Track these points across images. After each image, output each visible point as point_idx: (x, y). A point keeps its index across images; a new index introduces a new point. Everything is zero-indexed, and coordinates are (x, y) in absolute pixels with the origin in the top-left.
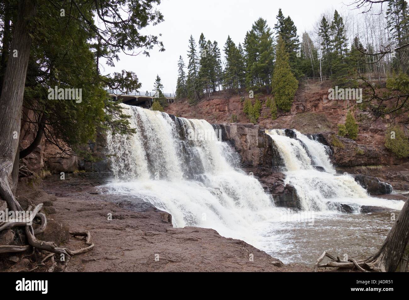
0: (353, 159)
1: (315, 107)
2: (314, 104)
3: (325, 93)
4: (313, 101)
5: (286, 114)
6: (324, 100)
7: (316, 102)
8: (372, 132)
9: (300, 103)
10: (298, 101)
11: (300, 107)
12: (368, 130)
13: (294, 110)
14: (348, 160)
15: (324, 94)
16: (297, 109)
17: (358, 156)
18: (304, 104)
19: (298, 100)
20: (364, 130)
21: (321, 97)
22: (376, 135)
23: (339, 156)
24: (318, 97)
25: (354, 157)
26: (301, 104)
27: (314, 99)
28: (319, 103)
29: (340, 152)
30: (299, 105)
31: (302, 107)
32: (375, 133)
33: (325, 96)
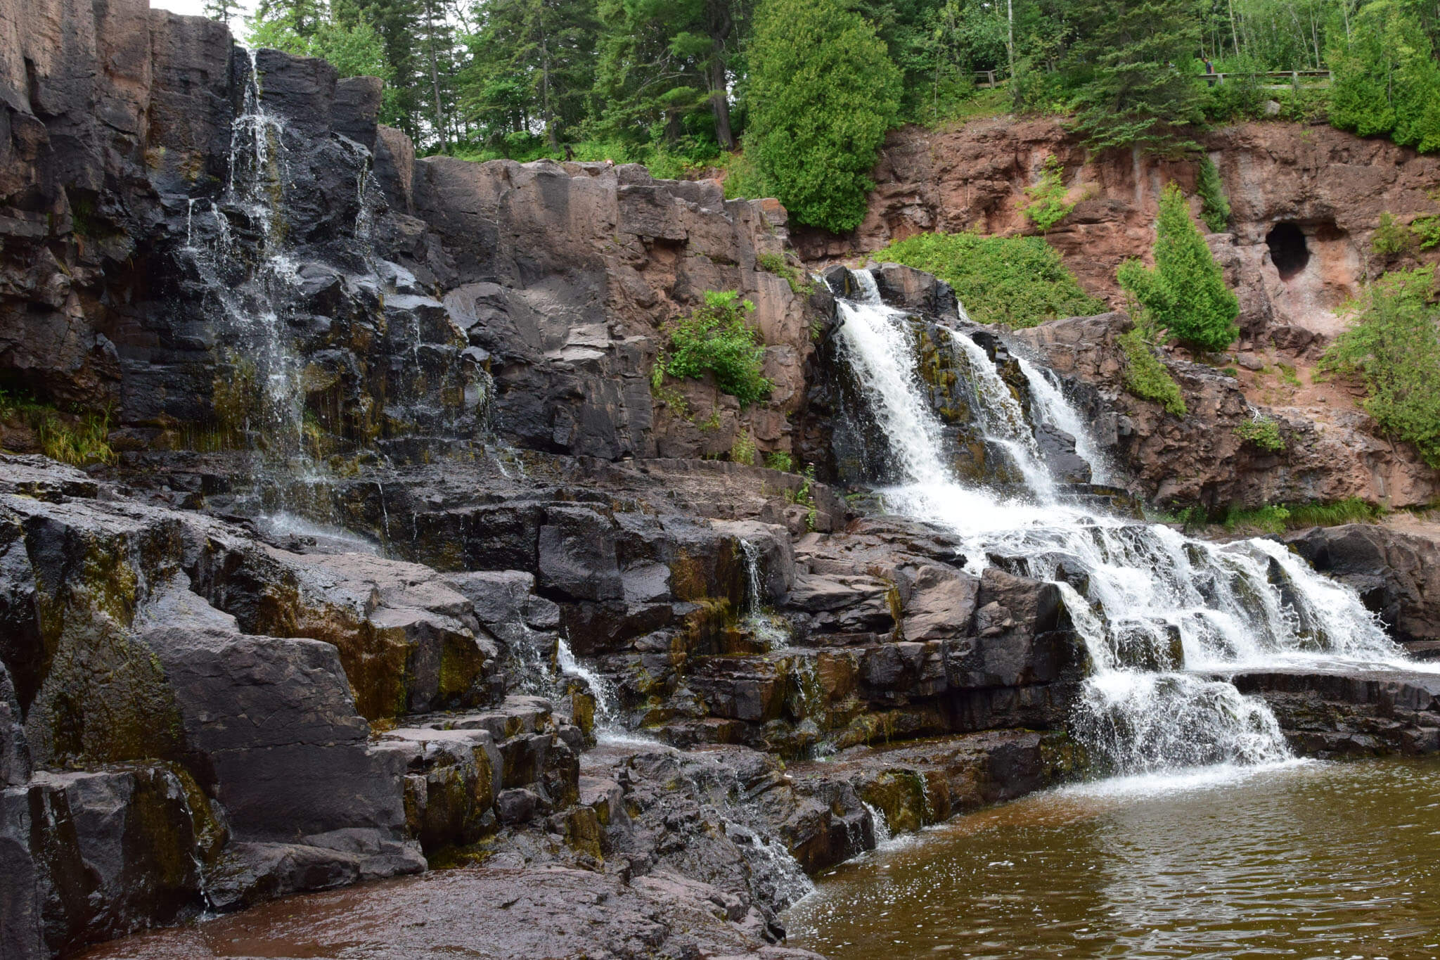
0: (1226, 475)
1: (987, 209)
2: (983, 194)
3: (1041, 135)
4: (980, 175)
5: (832, 252)
6: (1031, 174)
7: (999, 185)
8: (1280, 347)
9: (906, 187)
10: (899, 179)
11: (907, 211)
12: (1261, 338)
13: (879, 227)
14: (1202, 479)
15: (1037, 142)
16: (890, 221)
17: (1245, 459)
18: (931, 196)
19: (899, 171)
20: (1245, 334)
21: (1021, 157)
22: (1301, 360)
23: (1160, 453)
24: (1004, 160)
25: (1227, 461)
26: (912, 194)
27: (983, 164)
28: (1007, 191)
29: (1163, 434)
30: (907, 201)
31: (919, 214)
32: (1294, 352)
33: (1040, 156)
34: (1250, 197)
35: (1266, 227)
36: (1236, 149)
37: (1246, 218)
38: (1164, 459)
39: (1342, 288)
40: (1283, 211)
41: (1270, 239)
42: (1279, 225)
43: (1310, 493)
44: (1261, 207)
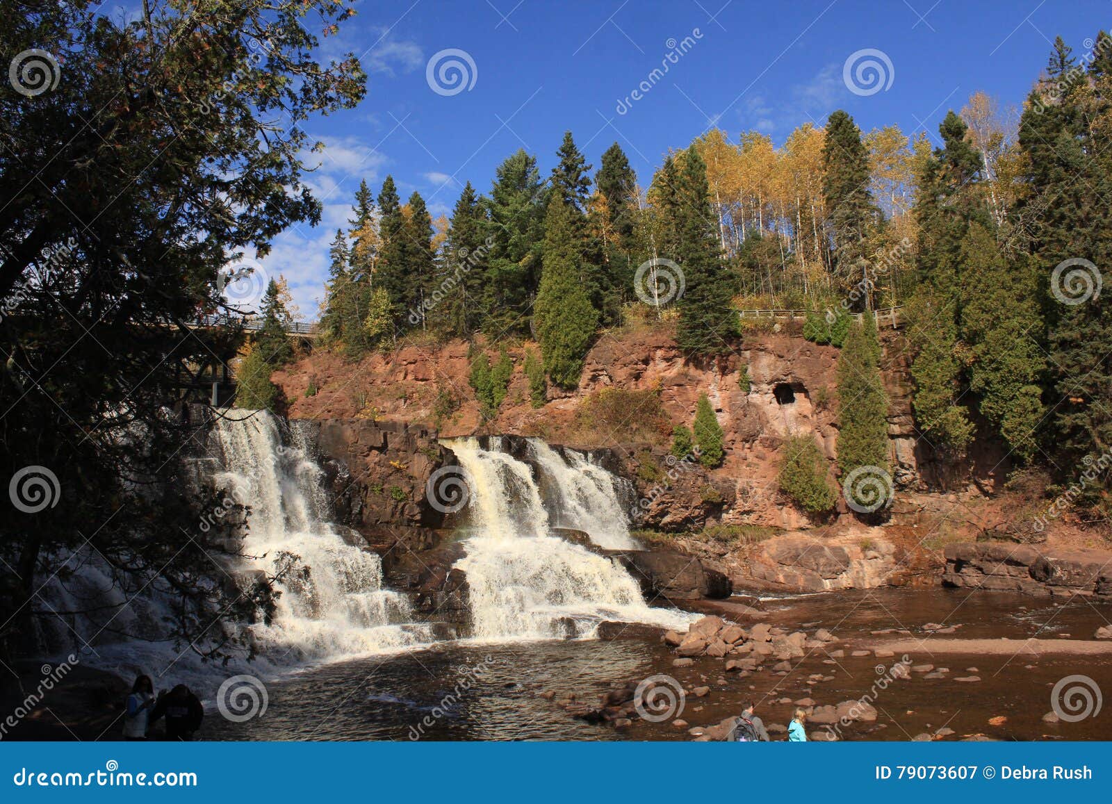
0: (697, 514)
2: (633, 371)
3: (660, 345)
4: (630, 363)
5: (569, 395)
6: (656, 361)
7: (640, 367)
9: (600, 367)
10: (597, 363)
11: (599, 378)
12: (756, 442)
13: (588, 385)
14: (684, 515)
15: (657, 347)
16: (592, 382)
18: (610, 371)
19: (597, 360)
20: (745, 440)
21: (650, 354)
22: (773, 453)
23: (659, 505)
24: (643, 356)
25: (698, 507)
26: (603, 370)
27: (633, 357)
28: (644, 369)
29: (660, 497)
30: (600, 373)
31: (606, 379)
32: (771, 449)
33: (659, 353)
34: (762, 372)
35: (773, 386)
36: (758, 349)
37: (762, 382)
38: (661, 507)
39: (805, 416)
40: (778, 380)
41: (775, 392)
42: (778, 385)
43: (746, 521)
44: (769, 378)
